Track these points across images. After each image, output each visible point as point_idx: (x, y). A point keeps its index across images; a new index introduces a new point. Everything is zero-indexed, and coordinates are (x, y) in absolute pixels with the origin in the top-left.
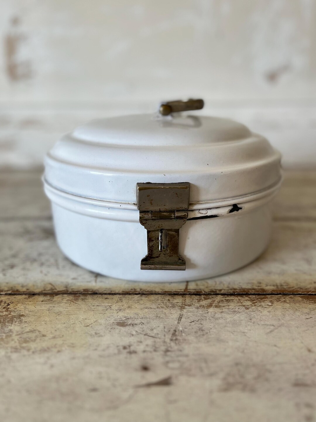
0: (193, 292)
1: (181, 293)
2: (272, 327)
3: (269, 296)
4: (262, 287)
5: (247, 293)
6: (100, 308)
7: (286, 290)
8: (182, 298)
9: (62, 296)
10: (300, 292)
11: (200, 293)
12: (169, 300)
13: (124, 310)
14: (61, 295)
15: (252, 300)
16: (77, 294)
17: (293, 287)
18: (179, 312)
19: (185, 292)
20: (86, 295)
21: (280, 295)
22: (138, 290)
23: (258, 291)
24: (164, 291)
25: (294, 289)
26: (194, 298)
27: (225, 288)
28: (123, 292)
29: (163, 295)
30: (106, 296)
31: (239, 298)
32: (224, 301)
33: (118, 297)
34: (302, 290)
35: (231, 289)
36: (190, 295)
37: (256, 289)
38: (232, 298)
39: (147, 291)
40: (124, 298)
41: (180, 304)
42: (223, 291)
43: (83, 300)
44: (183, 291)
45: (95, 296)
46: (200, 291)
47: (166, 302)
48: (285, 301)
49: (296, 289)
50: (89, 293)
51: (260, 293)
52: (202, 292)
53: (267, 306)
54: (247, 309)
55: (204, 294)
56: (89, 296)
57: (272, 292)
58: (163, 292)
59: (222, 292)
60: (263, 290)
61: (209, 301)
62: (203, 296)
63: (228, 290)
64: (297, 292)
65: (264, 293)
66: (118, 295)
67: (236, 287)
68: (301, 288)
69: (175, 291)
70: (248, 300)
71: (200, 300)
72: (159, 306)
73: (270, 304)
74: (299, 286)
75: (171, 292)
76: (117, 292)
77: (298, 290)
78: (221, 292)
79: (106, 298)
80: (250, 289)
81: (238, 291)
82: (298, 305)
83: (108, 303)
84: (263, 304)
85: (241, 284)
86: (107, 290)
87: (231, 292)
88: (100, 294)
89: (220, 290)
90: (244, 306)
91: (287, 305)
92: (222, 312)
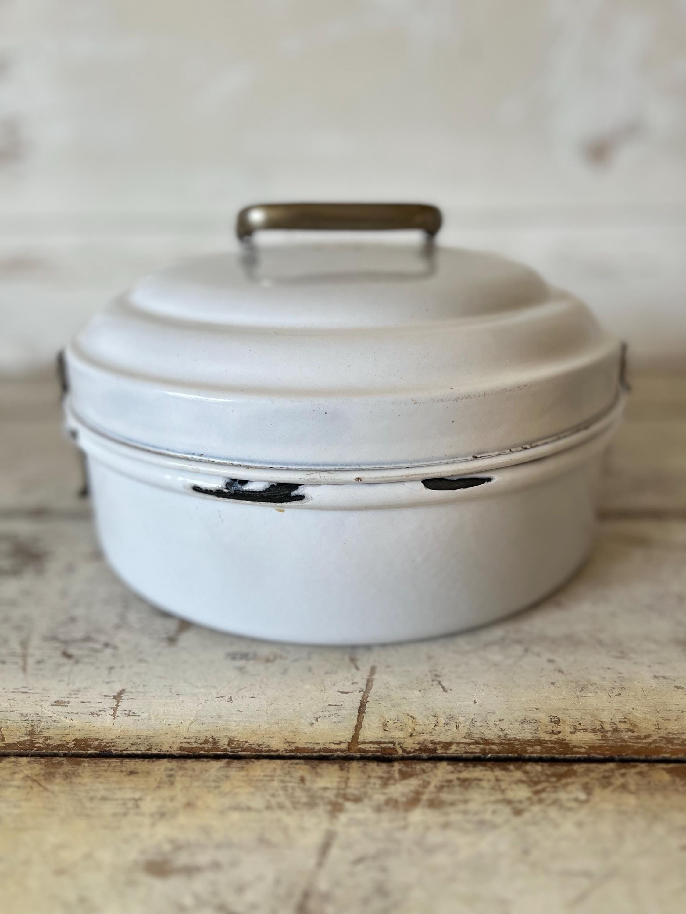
0: (372, 752)
1: (339, 753)
2: (584, 883)
3: (579, 768)
4: (560, 736)
5: (519, 755)
6: (108, 808)
7: (629, 747)
8: (340, 773)
9: (14, 762)
10: (666, 753)
11: (391, 754)
12: (302, 780)
13: (175, 813)
14: (13, 759)
15: (532, 783)
16: (56, 755)
17: (646, 737)
18: (325, 825)
19: (349, 749)
20: (78, 759)
21: (611, 765)
22: (223, 743)
23: (549, 750)
24: (293, 747)
25: (650, 743)
26: (373, 774)
27: (459, 739)
28: (181, 749)
29: (290, 762)
30: (131, 764)
31: (499, 773)
32: (456, 782)
33: (163, 767)
34: (670, 746)
35: (477, 743)
36: (361, 764)
37: (546, 742)
38: (477, 772)
39: (246, 745)
40: (181, 773)
41: (330, 795)
42: (454, 747)
43: (67, 776)
44: (344, 746)
45: (104, 764)
46: (390, 748)
47: (293, 788)
48: (624, 787)
49: (654, 742)
50: (91, 751)
51: (557, 756)
52: (398, 753)
53: (573, 805)
54: (518, 812)
55: (402, 759)
56: (86, 762)
57: (589, 755)
58: (291, 751)
59: (453, 751)
60: (564, 744)
61: (413, 783)
62: (397, 766)
63: (469, 744)
64: (659, 753)
65: (568, 756)
66: (165, 761)
67: (491, 734)
68: (670, 741)
69: (322, 747)
70: (522, 782)
71: (389, 779)
72: (273, 802)
73: (582, 796)
74: (663, 732)
75: (312, 750)
76: (165, 749)
77: (661, 748)
78: (448, 752)
79: (132, 773)
80: (529, 743)
81: (494, 747)
82: (659, 798)
83: (135, 789)
84: (562, 795)
85: (504, 725)
86: (139, 741)
87: (477, 750)
88: (120, 756)
89: (447, 745)
90: (509, 802)
91: (631, 801)
92: (446, 826)
